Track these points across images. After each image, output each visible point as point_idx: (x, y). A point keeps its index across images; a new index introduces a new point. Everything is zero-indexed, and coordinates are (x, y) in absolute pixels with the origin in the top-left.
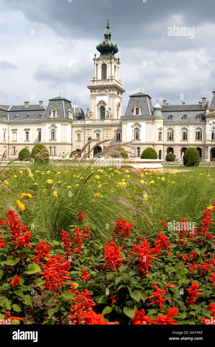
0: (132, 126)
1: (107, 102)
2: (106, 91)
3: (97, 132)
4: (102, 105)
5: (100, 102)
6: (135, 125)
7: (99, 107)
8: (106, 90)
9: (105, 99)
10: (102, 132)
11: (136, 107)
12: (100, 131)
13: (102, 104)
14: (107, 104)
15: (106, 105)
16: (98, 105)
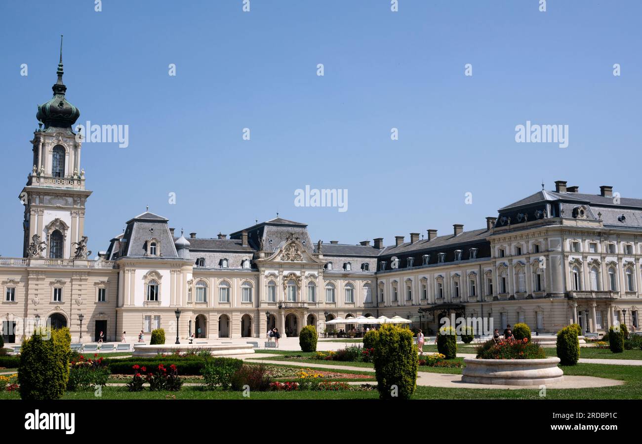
0: (145, 277)
1: (68, 222)
2: (66, 201)
3: (58, 286)
4: (57, 228)
5: (53, 223)
6: (151, 273)
7: (51, 232)
8: (66, 198)
9: (65, 216)
10: (68, 285)
11: (152, 242)
12: (65, 283)
13: (57, 226)
14: (68, 227)
15: (67, 230)
16: (48, 228)
